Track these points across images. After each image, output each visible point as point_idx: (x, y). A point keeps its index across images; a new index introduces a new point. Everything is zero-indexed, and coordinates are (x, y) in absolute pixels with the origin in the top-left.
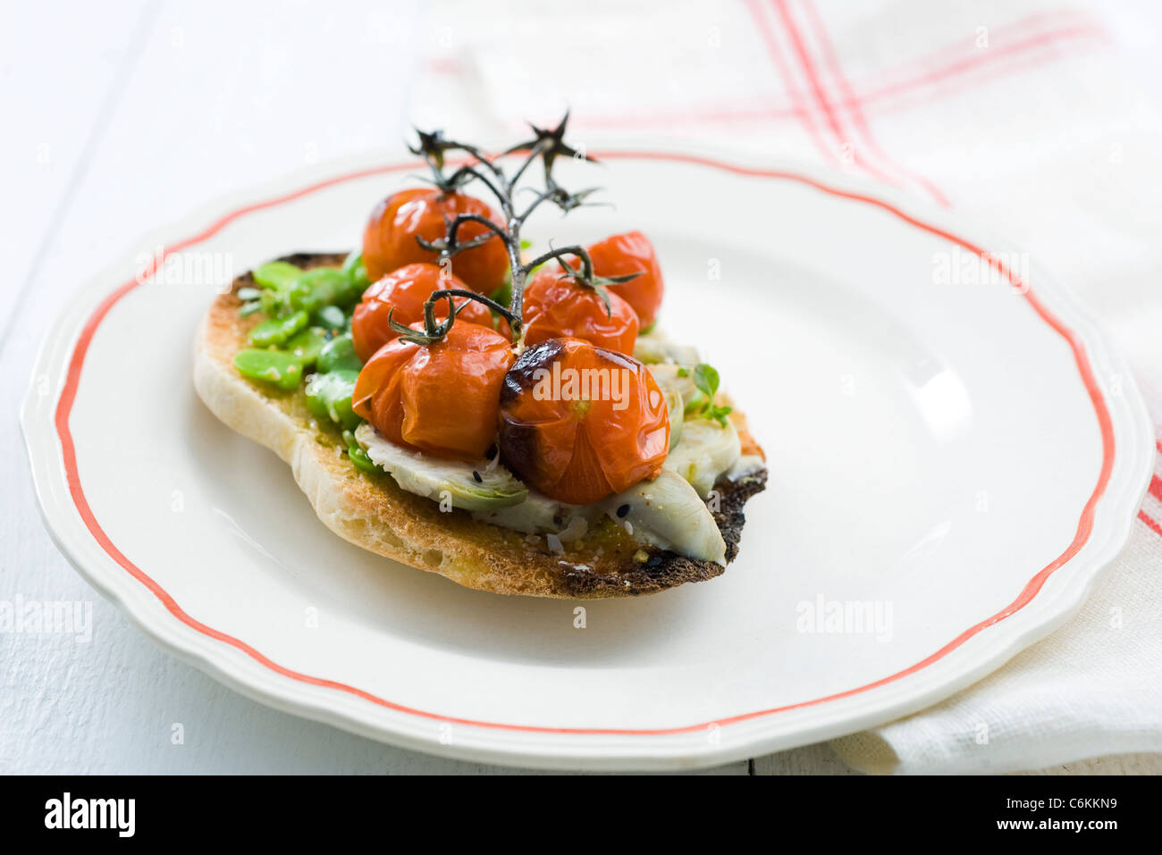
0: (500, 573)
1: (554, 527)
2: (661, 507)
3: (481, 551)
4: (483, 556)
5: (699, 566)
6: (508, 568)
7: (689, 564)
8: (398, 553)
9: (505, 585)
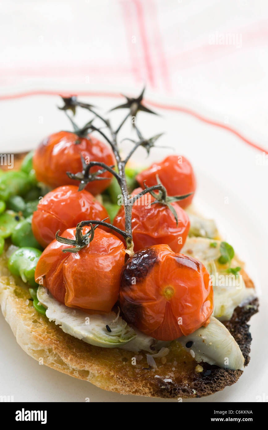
0: (123, 385)
1: (151, 351)
2: (211, 344)
3: (112, 373)
4: (113, 376)
5: (231, 374)
6: (127, 383)
7: (226, 373)
8: (64, 369)
9: (125, 391)
